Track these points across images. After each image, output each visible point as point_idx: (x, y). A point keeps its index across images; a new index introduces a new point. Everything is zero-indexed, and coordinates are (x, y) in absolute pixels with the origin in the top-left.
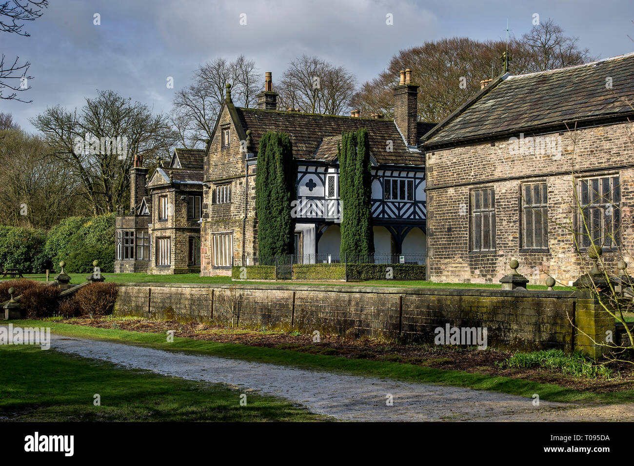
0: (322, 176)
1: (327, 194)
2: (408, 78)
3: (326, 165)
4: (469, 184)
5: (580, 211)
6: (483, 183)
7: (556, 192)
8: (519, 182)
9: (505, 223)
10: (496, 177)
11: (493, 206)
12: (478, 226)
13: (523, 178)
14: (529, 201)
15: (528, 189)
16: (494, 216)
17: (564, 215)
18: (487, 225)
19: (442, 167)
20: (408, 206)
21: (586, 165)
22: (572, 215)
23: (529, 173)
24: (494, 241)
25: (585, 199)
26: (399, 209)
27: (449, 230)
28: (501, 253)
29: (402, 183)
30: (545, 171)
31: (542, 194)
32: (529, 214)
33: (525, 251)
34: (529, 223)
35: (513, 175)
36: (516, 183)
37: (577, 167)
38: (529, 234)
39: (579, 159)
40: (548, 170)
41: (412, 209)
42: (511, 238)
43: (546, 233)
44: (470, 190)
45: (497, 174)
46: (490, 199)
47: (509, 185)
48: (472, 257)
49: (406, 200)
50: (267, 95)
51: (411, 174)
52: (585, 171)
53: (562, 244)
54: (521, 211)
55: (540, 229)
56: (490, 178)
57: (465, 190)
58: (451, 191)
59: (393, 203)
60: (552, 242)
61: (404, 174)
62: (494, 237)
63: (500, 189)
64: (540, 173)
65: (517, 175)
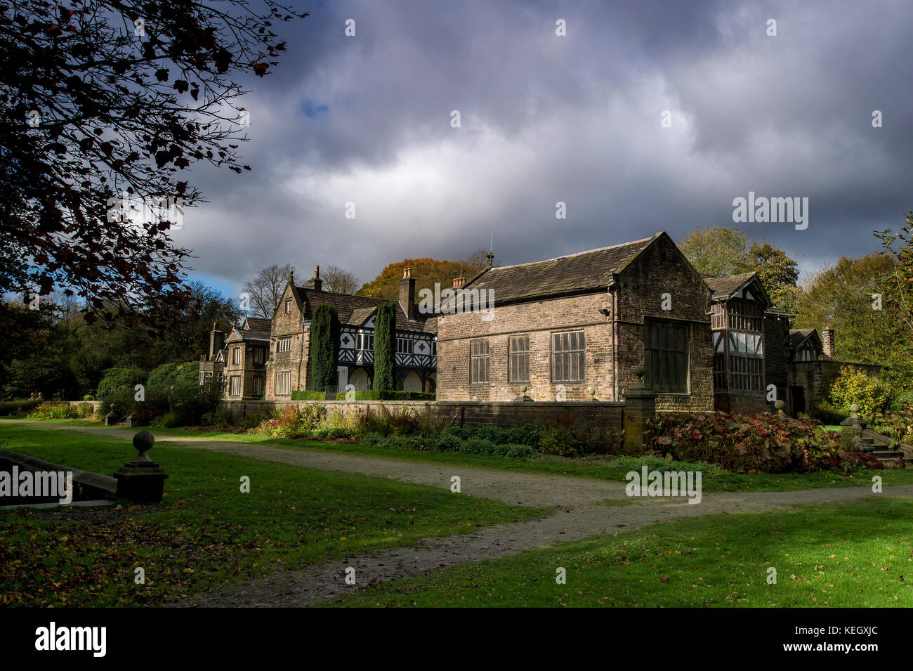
0: (354, 335)
1: (357, 347)
2: (409, 274)
3: (357, 328)
4: (470, 337)
5: (553, 356)
6: (480, 336)
7: (536, 342)
8: (508, 336)
9: (496, 364)
10: (490, 332)
11: (488, 352)
12: (476, 366)
13: (511, 333)
14: (515, 349)
15: (514, 341)
16: (488, 359)
17: (542, 359)
18: (482, 366)
19: (450, 327)
20: (409, 356)
21: (560, 324)
22: (548, 358)
23: (515, 330)
24: (488, 377)
25: (558, 347)
26: (403, 359)
27: (454, 369)
28: (493, 385)
29: (405, 342)
30: (528, 328)
31: (525, 344)
32: (515, 358)
33: (512, 383)
34: (515, 364)
35: (504, 331)
36: (506, 337)
37: (553, 326)
38: (515, 372)
39: (554, 320)
40: (531, 327)
41: (411, 360)
42: (501, 374)
43: (528, 371)
44: (471, 341)
45: (491, 331)
46: (485, 347)
47: (500, 338)
48: (471, 388)
49: (407, 353)
50: (315, 280)
51: (411, 336)
52: (559, 328)
53: (540, 378)
54: (509, 356)
55: (523, 368)
56: (486, 333)
57: (467, 341)
58: (456, 342)
59: (399, 355)
60: (533, 377)
61: (406, 336)
62: (487, 374)
63: (493, 341)
64: (524, 329)
65: (506, 331)
